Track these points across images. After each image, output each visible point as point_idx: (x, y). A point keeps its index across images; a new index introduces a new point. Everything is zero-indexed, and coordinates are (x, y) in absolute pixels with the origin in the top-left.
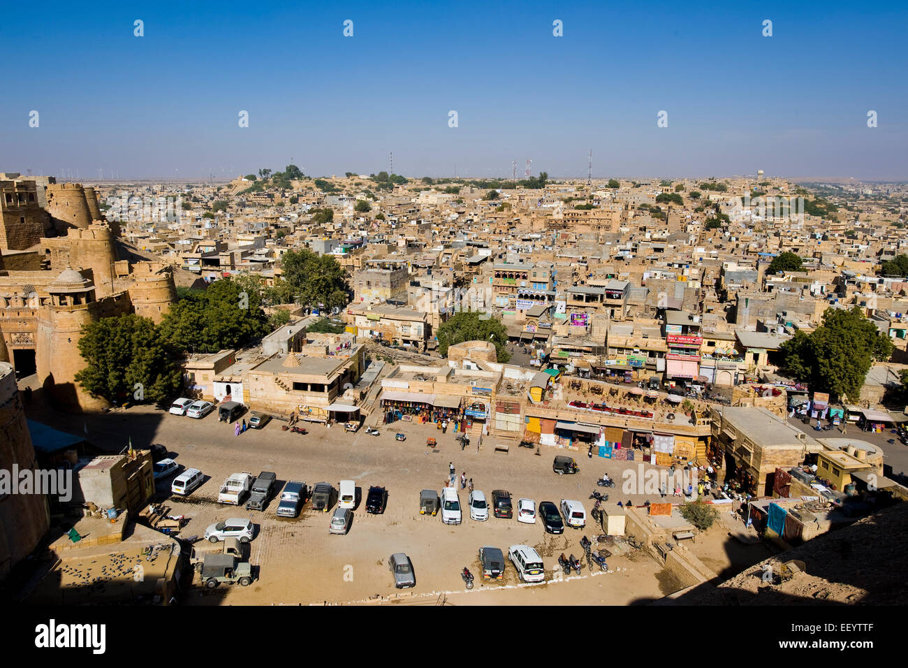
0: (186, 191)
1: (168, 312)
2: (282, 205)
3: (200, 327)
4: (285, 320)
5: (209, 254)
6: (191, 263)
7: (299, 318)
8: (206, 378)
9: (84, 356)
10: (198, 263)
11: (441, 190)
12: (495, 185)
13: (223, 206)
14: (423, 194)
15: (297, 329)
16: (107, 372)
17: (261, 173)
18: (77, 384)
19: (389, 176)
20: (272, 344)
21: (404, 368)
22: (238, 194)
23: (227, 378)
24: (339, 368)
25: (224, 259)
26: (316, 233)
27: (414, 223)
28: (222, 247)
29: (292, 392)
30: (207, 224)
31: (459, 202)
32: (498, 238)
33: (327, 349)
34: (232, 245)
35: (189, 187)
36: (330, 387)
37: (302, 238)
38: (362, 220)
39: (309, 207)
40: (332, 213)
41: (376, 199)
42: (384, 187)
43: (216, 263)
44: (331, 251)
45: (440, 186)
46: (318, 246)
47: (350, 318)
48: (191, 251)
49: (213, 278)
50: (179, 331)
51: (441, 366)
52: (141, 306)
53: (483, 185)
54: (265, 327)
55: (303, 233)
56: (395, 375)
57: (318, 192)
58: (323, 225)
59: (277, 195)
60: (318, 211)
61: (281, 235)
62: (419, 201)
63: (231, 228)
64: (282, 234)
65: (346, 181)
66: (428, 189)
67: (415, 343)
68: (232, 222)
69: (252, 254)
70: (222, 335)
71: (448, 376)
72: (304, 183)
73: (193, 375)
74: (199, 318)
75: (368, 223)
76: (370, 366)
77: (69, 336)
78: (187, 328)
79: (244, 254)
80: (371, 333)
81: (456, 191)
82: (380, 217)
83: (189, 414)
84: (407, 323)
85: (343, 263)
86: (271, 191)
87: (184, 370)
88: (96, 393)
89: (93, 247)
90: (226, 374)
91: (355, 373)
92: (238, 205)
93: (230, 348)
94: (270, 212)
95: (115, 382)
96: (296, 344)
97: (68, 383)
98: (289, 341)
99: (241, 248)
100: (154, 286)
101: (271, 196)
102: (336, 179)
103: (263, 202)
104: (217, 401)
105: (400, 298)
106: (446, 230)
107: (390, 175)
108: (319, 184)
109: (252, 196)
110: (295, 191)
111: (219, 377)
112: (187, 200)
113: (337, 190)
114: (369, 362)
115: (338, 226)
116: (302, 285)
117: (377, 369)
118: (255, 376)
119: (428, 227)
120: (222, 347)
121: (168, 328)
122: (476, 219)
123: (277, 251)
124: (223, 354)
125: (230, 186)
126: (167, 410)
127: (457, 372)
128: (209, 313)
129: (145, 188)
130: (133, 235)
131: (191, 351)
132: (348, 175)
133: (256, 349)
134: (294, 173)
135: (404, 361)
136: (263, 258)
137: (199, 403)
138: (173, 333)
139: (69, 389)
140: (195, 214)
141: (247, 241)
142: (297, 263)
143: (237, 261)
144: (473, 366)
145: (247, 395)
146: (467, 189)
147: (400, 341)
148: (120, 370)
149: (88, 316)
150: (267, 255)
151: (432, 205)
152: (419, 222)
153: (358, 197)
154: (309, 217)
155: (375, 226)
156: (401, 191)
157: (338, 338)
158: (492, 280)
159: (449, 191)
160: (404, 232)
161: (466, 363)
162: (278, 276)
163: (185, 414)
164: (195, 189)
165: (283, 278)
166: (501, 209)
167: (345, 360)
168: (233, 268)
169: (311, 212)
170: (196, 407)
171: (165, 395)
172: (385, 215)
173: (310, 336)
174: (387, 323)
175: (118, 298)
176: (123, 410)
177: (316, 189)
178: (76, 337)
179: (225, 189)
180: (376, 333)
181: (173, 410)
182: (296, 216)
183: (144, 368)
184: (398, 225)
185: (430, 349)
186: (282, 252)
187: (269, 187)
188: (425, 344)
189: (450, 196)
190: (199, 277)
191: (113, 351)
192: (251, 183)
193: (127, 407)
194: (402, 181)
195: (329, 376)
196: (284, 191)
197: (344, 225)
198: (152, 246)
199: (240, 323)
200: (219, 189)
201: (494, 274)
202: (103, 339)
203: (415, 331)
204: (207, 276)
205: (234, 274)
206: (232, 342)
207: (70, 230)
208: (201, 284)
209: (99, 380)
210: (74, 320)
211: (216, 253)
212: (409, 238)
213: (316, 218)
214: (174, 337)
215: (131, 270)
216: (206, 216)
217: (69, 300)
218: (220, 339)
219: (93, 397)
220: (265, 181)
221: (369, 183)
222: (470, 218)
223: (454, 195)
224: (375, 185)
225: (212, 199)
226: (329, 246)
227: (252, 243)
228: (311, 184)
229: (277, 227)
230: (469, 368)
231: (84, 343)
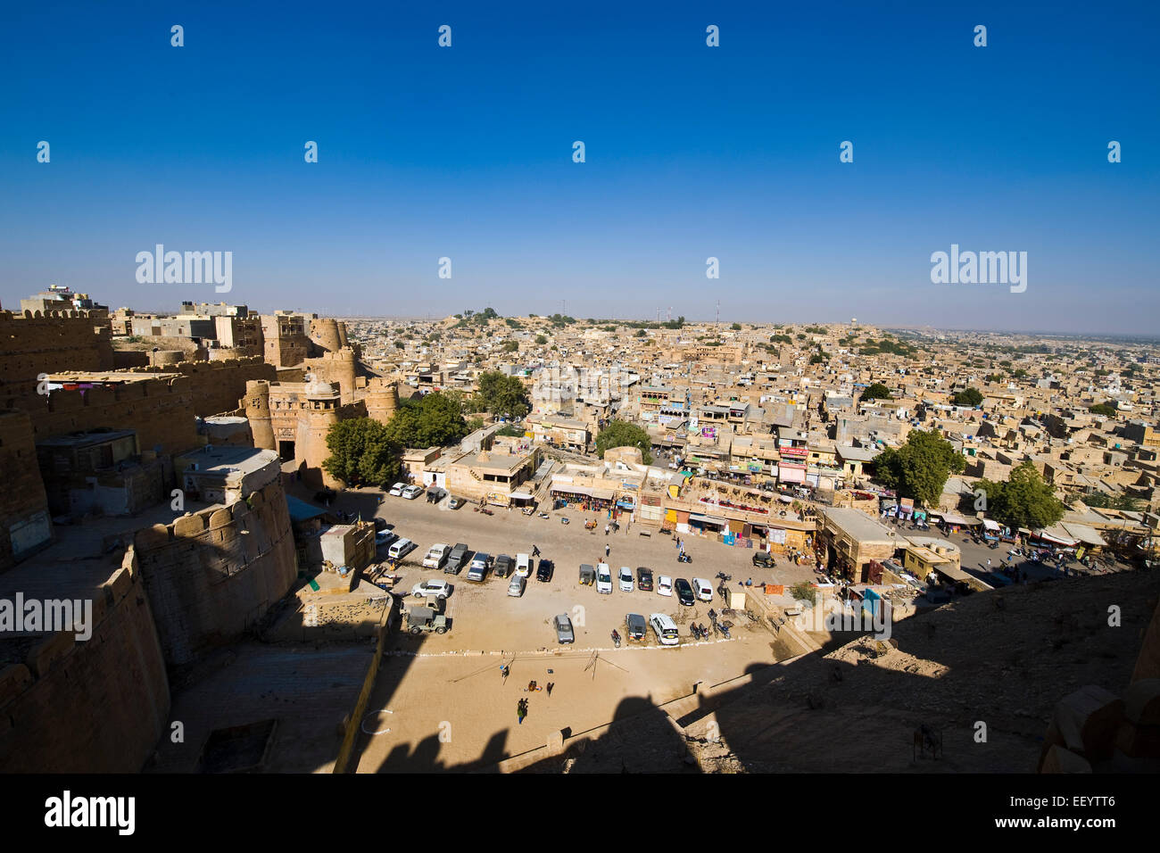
0: (410, 326)
1: (393, 417)
2: (480, 337)
3: (416, 429)
4: (479, 425)
5: (425, 373)
6: (411, 379)
7: (490, 424)
8: (417, 469)
9: (329, 448)
10: (416, 380)
11: (601, 329)
12: (643, 325)
13: (437, 337)
14: (587, 331)
15: (488, 432)
16: (345, 460)
17: (465, 313)
18: (322, 468)
20: (470, 443)
21: (570, 466)
22: (448, 329)
23: (434, 469)
24: (519, 464)
25: (436, 378)
26: (505, 359)
27: (580, 353)
28: (434, 368)
29: (483, 481)
30: (424, 350)
31: (615, 338)
32: (645, 366)
33: (511, 449)
34: (442, 367)
35: (412, 323)
36: (512, 479)
37: (495, 363)
38: (540, 350)
39: (501, 340)
40: (517, 344)
41: (551, 335)
42: (558, 325)
43: (429, 380)
44: (516, 373)
45: (601, 326)
46: (506, 369)
47: (529, 425)
48: (412, 371)
49: (426, 392)
50: (400, 431)
51: (599, 466)
52: (373, 411)
53: (634, 326)
54: (464, 430)
55: (495, 359)
56: (563, 471)
57: (508, 328)
58: (510, 353)
59: (477, 330)
60: (507, 342)
61: (479, 360)
62: (584, 337)
63: (442, 354)
64: (480, 360)
65: (529, 320)
66: (591, 328)
67: (579, 447)
68: (443, 350)
69: (456, 374)
70: (431, 435)
71: (604, 474)
72: (498, 321)
73: (408, 465)
74: (416, 421)
75: (545, 353)
76: (543, 463)
77: (319, 432)
78: (406, 429)
79: (451, 374)
80: (545, 437)
81: (613, 329)
82: (554, 348)
83: (404, 495)
84: (573, 431)
85: (525, 383)
86: (472, 327)
87: (402, 462)
88: (337, 476)
89: (341, 366)
90: (433, 466)
91: (531, 469)
92: (448, 337)
93: (437, 446)
94: (471, 343)
95: (351, 469)
96: (487, 444)
97: (316, 468)
98: (482, 441)
99: (449, 369)
100: (383, 396)
101: (472, 331)
102: (522, 318)
103: (467, 335)
104: (425, 487)
105: (568, 412)
106: (605, 359)
107: (563, 316)
108: (509, 322)
109: (458, 331)
110: (491, 327)
111: (428, 468)
112: (411, 332)
113: (522, 327)
114: (542, 460)
115: (522, 354)
116: (493, 399)
117: (548, 466)
118: (456, 468)
119: (591, 356)
120: (431, 445)
121: (392, 428)
122: (628, 351)
123: (476, 372)
124: (432, 450)
125: (442, 323)
126: (388, 491)
127: (611, 471)
128: (423, 419)
129: (381, 323)
130: (370, 358)
131: (408, 447)
132: (531, 316)
133: (456, 447)
134: (490, 314)
135: (569, 460)
136: (465, 377)
137: (412, 487)
138: (395, 433)
139: (317, 471)
140: (416, 343)
141: (453, 364)
142: (491, 382)
143: (446, 379)
144: (624, 467)
145: (448, 483)
146: (622, 328)
147: (567, 445)
148: (355, 460)
149: (334, 418)
150: (468, 375)
151: (594, 340)
152: (584, 353)
153: (538, 333)
154: (501, 347)
155: (550, 355)
156: (571, 329)
157: (520, 441)
158: (640, 399)
159: (607, 329)
160: (572, 360)
161: (618, 464)
162: (476, 391)
163: (401, 495)
164: (416, 325)
165: (479, 393)
166: (648, 344)
167: (524, 458)
168: (442, 384)
169: (502, 343)
170: (409, 490)
171: (387, 480)
172: (558, 347)
173: (498, 438)
174: (558, 430)
175: (357, 405)
176: (355, 490)
177: (506, 326)
178: (325, 433)
179: (439, 325)
180: (549, 438)
181: (392, 492)
182: (491, 346)
183: (373, 458)
184: (568, 354)
185: (590, 452)
186: (479, 373)
187: (471, 324)
188: (587, 447)
189: (609, 333)
190: (416, 390)
191: (351, 444)
192: (458, 320)
193: (359, 488)
194: (572, 321)
195: (511, 471)
196: (482, 327)
197: (526, 354)
198: (383, 366)
199: (445, 427)
200: (434, 325)
201: (642, 394)
202: (344, 436)
203: (579, 437)
204: (423, 390)
205: (443, 389)
206: (439, 442)
207: (325, 353)
208: (418, 396)
209: (340, 466)
210: (323, 421)
211: (430, 372)
212: (576, 365)
213: (505, 348)
214: (396, 435)
215: (367, 384)
216: (424, 344)
217: (322, 405)
218: (430, 439)
219: (334, 479)
220: (469, 319)
221: (547, 322)
222: (623, 350)
223: (612, 333)
224: (551, 324)
225: (429, 332)
226: (515, 370)
227: (457, 366)
228: (503, 322)
229: (476, 354)
230: (620, 468)
231: (329, 438)
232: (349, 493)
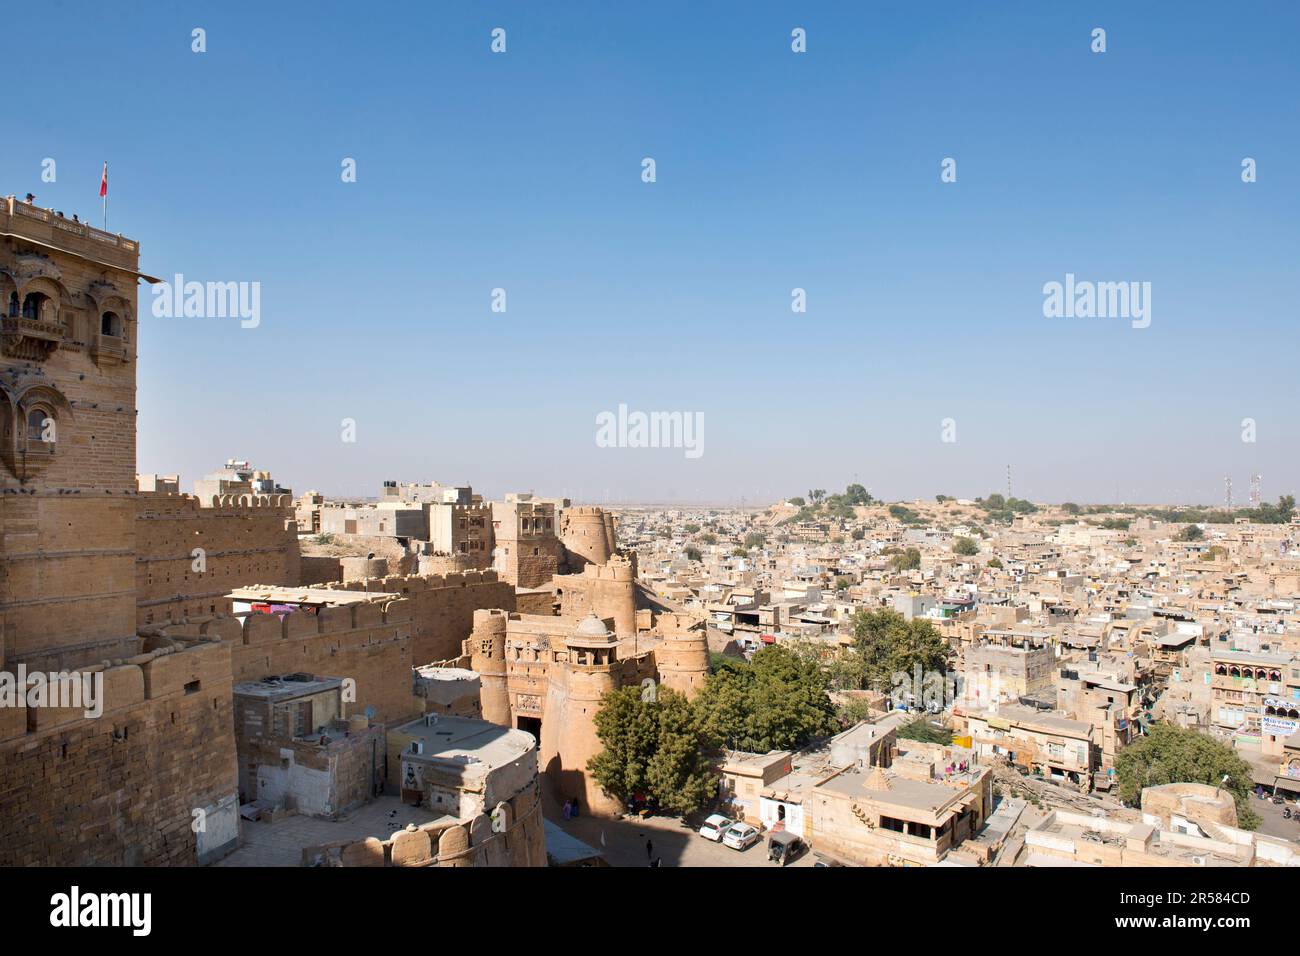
0: (710, 519)
1: (703, 687)
2: (840, 541)
3: (744, 713)
4: (860, 715)
5: (745, 607)
6: (721, 618)
7: (880, 714)
8: (750, 790)
9: (600, 735)
10: (729, 619)
11: (1095, 524)
12: (1192, 516)
13: (759, 540)
14: (1064, 529)
15: (882, 730)
16: (625, 762)
17: (811, 496)
18: (587, 773)
19: (1006, 501)
20: (847, 748)
21: (1063, 817)
22: (779, 525)
23: (780, 795)
24: (953, 802)
25: (765, 617)
26: (896, 585)
27: (1053, 575)
28: (762, 598)
29: (878, 830)
30: (740, 564)
31: (1130, 543)
32: (1210, 605)
33: (932, 768)
34: (775, 596)
35: (713, 513)
36: (940, 831)
37: (875, 591)
38: (966, 567)
39: (881, 546)
40: (918, 554)
41: (985, 537)
42: (995, 516)
43: (753, 620)
44: (922, 612)
45: (1093, 518)
46: (902, 604)
47: (958, 722)
48: (721, 602)
49: (748, 642)
50: (716, 715)
51: (1129, 821)
52: (669, 674)
53: (1173, 517)
54: (832, 722)
55: (875, 584)
56: (1048, 826)
57: (894, 523)
58: (904, 573)
59: (834, 526)
60: (895, 551)
61: (842, 586)
62: (1058, 541)
63: (772, 571)
64: (844, 585)
65: (936, 508)
66: (1073, 522)
67: (1073, 775)
68: (773, 564)
69: (803, 610)
70: (773, 727)
71: (1147, 842)
72: (873, 510)
73: (732, 782)
74: (743, 698)
75: (975, 571)
76: (1001, 806)
77: (584, 705)
78: (726, 712)
79: (794, 610)
80: (995, 749)
81: (1123, 525)
82: (995, 564)
83: (726, 841)
84: (1059, 740)
85: (945, 632)
86: (825, 521)
87: (721, 773)
88: (611, 789)
89: (612, 589)
90: (780, 787)
91: (977, 814)
92: (779, 539)
93: (784, 749)
94: (825, 551)
95: (635, 778)
96: (883, 754)
97: (577, 771)
98: (873, 749)
99: (788, 600)
100: (686, 647)
101: (824, 528)
102: (922, 504)
103: (813, 536)
104: (764, 828)
105: (1043, 697)
106: (1111, 588)
107: (1007, 499)
108: (896, 511)
109: (797, 528)
110: (860, 521)
111: (769, 792)
112: (711, 531)
113: (924, 521)
114: (998, 798)
115: (929, 574)
116: (881, 663)
117: (1012, 813)
118: (822, 797)
119: (1078, 581)
120: (773, 746)
121: (701, 709)
122: (1163, 572)
123: (840, 608)
124: (776, 756)
125: (768, 513)
126: (696, 829)
127: (1164, 836)
128: (756, 694)
129: (659, 514)
130: (646, 576)
131: (732, 747)
132: (941, 499)
133: (819, 755)
134: (859, 495)
135: (1059, 803)
136: (819, 617)
137: (741, 827)
138: (707, 717)
139: (577, 777)
140: (723, 551)
141: (797, 591)
142: (875, 627)
143: (784, 619)
144: (1192, 829)
145: (809, 826)
146: (1143, 523)
147: (1045, 770)
148: (641, 762)
149: (608, 681)
150: (825, 613)
151: (1081, 548)
152: (1062, 574)
153: (957, 532)
154: (882, 560)
155: (987, 578)
156: (1027, 523)
157: (948, 754)
158: (1210, 678)
159: (1109, 525)
160: (1038, 588)
161: (1177, 821)
162: (845, 645)
163: (720, 840)
164: (720, 516)
165: (851, 650)
166: (1210, 557)
167: (960, 792)
168: (777, 629)
169: (885, 552)
170: (737, 832)
171: (696, 807)
172: (1004, 561)
173: (901, 744)
174: (1023, 736)
175: (642, 660)
176: (639, 819)
177: (890, 519)
178: (594, 709)
179: (762, 517)
180: (1004, 752)
181: (705, 831)
182: (863, 558)
183: (673, 763)
184: (1027, 576)
185: (1099, 790)
186: (847, 611)
187: (822, 515)
188: (1092, 779)
189: (1113, 533)
190: (732, 639)
191: (636, 733)
192: (797, 509)
193: (646, 816)
194: (1027, 508)
195: (939, 813)
196: (843, 522)
197: (937, 573)
198: (670, 592)
199: (799, 712)
200: (753, 517)
201: (1213, 667)
202: (625, 716)
203: (1073, 755)
204: (741, 638)
205: (779, 638)
206: (787, 741)
207: (587, 566)
208: (734, 649)
209: (616, 772)
210: (593, 684)
211: (754, 606)
212: (1049, 599)
213: (895, 562)
214: (709, 723)
215: (654, 623)
216: (737, 553)
217: (590, 657)
218: (770, 734)
219: (605, 795)
220: (817, 506)
221: (974, 511)
222: (1153, 570)
223: (1121, 532)
224: (982, 514)
225: (744, 530)
226: (920, 605)
227: (803, 595)
228: (884, 511)
229: (837, 572)
230: (1182, 830)
231: (601, 718)
232: (629, 824)
